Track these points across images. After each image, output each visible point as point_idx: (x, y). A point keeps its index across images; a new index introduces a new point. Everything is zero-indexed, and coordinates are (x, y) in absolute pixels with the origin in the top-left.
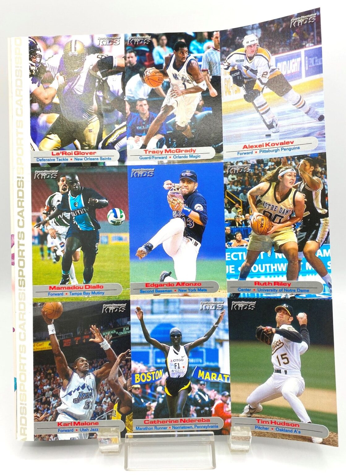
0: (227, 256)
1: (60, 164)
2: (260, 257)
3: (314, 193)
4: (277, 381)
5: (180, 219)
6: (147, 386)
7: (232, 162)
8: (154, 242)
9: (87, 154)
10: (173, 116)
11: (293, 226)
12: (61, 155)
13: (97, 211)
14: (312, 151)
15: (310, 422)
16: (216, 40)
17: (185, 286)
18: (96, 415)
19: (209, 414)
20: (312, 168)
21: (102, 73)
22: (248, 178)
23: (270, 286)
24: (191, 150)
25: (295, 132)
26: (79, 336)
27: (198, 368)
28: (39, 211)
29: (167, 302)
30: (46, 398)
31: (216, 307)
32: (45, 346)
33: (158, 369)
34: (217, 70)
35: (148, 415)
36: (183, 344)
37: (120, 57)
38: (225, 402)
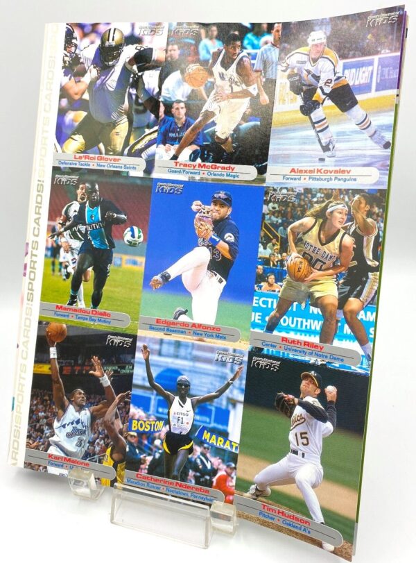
0: (255, 301)
1: (81, 169)
2: (293, 308)
3: (365, 239)
4: (291, 464)
5: (205, 248)
6: (144, 436)
7: (275, 187)
8: (173, 271)
9: (111, 160)
10: (214, 124)
11: (335, 276)
12: (83, 159)
13: (114, 228)
14: (371, 185)
15: (322, 523)
16: (277, 33)
17: (201, 329)
18: (87, 455)
19: (209, 484)
20: (368, 208)
21: (138, 68)
22: (292, 209)
23: (299, 346)
24: (230, 167)
25: (353, 159)
26: (80, 365)
27: (204, 428)
28: (55, 220)
29: (178, 344)
30: (40, 426)
31: (234, 360)
32: (45, 369)
33: (159, 419)
34: (272, 72)
35: (142, 469)
36: (191, 396)
37: (160, 49)
38: (229, 475)
